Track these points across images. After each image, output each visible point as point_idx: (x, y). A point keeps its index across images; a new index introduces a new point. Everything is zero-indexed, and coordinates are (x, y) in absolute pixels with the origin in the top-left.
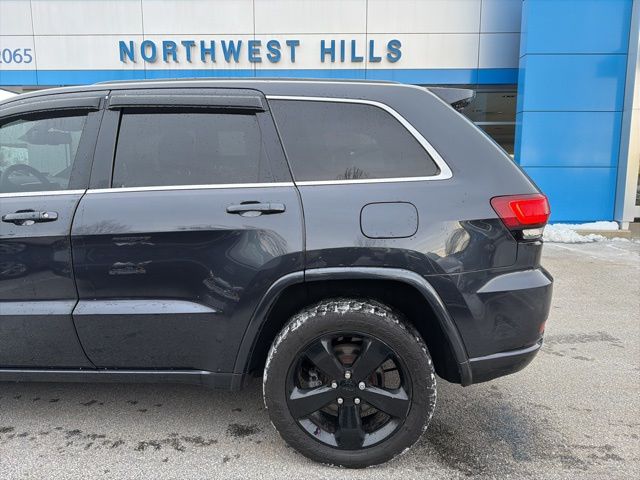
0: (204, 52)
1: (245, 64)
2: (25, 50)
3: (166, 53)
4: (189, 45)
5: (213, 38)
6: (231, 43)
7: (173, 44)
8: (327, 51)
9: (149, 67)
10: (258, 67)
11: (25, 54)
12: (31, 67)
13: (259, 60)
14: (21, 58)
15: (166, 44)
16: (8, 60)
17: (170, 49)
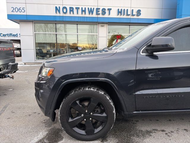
0: (82, 11)
1: (94, 15)
2: (23, 8)
3: (70, 11)
4: (77, 9)
5: (85, 7)
6: (91, 8)
7: (73, 8)
8: (119, 12)
9: (64, 15)
10: (99, 16)
11: (23, 9)
12: (25, 14)
13: (99, 14)
14: (21, 11)
15: (70, 8)
16: (17, 11)
17: (72, 9)
